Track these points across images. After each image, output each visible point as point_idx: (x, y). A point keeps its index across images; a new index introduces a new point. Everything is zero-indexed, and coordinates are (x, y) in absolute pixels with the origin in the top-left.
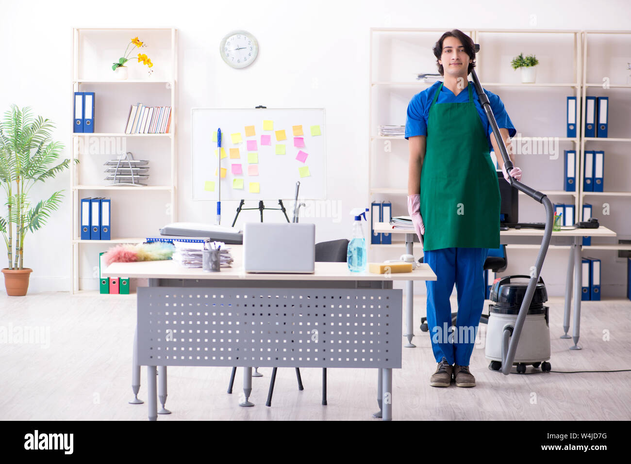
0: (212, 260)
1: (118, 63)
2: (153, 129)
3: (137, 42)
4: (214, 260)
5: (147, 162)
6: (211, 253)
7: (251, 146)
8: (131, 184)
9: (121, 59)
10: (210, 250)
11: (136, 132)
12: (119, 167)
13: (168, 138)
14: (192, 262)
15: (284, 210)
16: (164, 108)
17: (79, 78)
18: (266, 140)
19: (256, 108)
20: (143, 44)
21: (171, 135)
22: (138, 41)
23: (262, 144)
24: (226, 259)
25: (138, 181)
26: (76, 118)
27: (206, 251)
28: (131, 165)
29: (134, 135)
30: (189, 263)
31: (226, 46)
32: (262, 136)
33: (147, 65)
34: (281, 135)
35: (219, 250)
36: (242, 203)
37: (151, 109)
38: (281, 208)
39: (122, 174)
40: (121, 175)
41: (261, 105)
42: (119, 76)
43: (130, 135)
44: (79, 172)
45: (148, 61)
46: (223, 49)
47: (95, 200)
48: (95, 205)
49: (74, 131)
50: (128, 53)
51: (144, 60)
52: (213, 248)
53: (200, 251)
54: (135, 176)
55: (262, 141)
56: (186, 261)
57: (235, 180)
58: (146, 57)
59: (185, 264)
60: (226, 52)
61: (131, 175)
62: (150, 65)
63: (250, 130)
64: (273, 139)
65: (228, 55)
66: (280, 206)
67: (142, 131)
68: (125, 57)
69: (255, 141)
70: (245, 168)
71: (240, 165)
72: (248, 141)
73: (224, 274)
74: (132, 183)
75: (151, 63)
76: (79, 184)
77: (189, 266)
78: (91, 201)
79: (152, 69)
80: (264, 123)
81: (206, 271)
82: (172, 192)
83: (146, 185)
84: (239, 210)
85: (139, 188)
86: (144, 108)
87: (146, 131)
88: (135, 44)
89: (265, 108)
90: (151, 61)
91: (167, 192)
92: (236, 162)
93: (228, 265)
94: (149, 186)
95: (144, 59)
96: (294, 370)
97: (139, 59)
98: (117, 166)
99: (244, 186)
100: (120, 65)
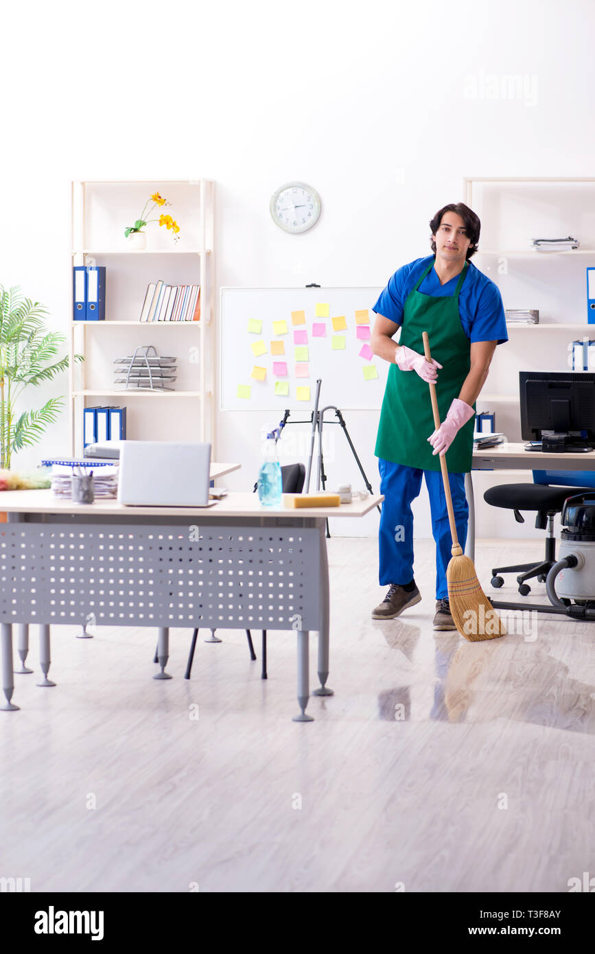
0: (83, 490)
1: (134, 227)
2: (176, 315)
3: (159, 199)
4: (85, 489)
5: (174, 360)
6: (81, 480)
7: (300, 338)
8: (148, 389)
9: (137, 222)
10: (80, 477)
11: (153, 320)
12: (133, 366)
13: (197, 327)
14: (65, 492)
15: (343, 424)
16: (191, 287)
17: (84, 249)
18: (319, 330)
19: (307, 286)
20: (166, 202)
21: (201, 323)
22: (160, 197)
23: (314, 335)
24: (109, 488)
25: (163, 385)
26: (77, 301)
27: (75, 477)
28: (149, 363)
29: (151, 323)
30: (62, 493)
31: (278, 204)
32: (315, 325)
33: (172, 229)
34: (340, 323)
35: (91, 475)
36: (287, 414)
37: (174, 289)
38: (339, 421)
39: (142, 375)
40: (140, 376)
41: (314, 283)
42: (133, 245)
43: (147, 323)
44: (86, 372)
45: (174, 224)
46: (274, 208)
47: (101, 410)
48: (102, 417)
49: (75, 319)
50: (146, 212)
51: (167, 223)
52: (84, 474)
53: (68, 477)
54: (153, 378)
55: (313, 331)
56: (57, 490)
57: (277, 384)
58: (171, 219)
59: (57, 493)
60: (278, 212)
61: (149, 376)
62: (176, 230)
63: (298, 317)
64: (329, 328)
65: (281, 215)
66: (338, 418)
67: (162, 318)
68: (143, 220)
69: (305, 331)
70: (291, 368)
71: (285, 364)
72: (295, 332)
73: (101, 506)
74: (150, 387)
75: (177, 227)
76: (86, 388)
77: (60, 496)
78: (96, 411)
79: (179, 234)
80: (317, 307)
81: (76, 503)
82: (202, 399)
83: (174, 390)
84: (283, 424)
85: (160, 393)
86: (164, 287)
87: (168, 318)
88: (155, 202)
89: (319, 286)
90: (177, 224)
91: (196, 399)
92: (279, 359)
93: (112, 496)
94: (178, 391)
95: (166, 221)
96: (244, 632)
97: (160, 222)
98: (131, 365)
99: (289, 390)
100: (136, 230)
